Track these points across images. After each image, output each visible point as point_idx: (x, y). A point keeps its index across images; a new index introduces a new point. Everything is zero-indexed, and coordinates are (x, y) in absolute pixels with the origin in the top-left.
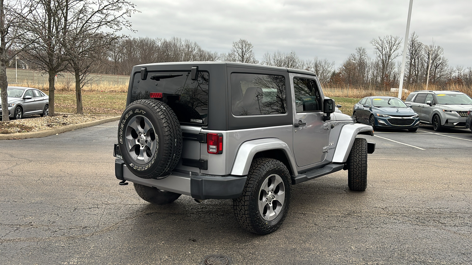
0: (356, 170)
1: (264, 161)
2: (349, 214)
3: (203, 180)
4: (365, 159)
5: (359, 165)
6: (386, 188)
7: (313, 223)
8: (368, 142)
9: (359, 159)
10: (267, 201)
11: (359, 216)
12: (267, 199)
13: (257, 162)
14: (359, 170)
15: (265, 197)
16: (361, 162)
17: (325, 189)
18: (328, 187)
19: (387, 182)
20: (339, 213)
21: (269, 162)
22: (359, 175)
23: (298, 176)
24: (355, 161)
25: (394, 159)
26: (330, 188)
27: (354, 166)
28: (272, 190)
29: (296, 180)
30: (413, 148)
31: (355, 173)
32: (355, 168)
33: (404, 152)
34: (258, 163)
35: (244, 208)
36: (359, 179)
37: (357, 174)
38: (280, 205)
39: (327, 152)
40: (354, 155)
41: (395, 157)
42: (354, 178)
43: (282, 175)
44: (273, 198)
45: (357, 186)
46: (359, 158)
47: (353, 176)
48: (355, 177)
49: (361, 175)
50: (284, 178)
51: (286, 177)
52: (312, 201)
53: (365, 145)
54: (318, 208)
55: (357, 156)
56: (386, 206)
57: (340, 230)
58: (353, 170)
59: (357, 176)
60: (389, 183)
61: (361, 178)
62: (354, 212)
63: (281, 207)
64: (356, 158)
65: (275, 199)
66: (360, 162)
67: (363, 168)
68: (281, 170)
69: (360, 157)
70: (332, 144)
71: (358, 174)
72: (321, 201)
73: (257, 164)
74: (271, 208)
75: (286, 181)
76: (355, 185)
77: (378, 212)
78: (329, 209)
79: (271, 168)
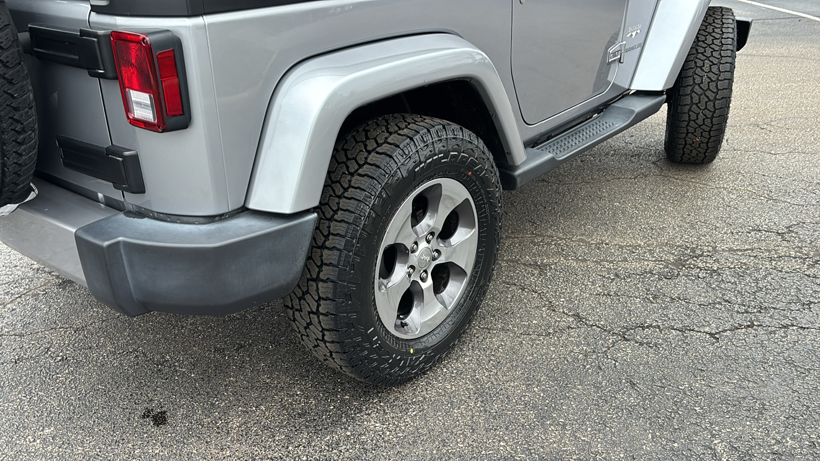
0: (697, 110)
1: (396, 132)
2: (679, 263)
3: (118, 243)
4: (727, 75)
5: (709, 93)
6: (767, 151)
7: (570, 310)
8: (738, 18)
9: (711, 75)
10: (410, 275)
11: (715, 271)
12: (412, 267)
13: (367, 138)
14: (706, 108)
15: (405, 262)
16: (714, 84)
17: (600, 161)
18: (608, 154)
19: (766, 129)
20: (648, 260)
21: (412, 139)
22: (704, 124)
23: (524, 163)
24: (698, 80)
25: (765, 53)
26: (612, 155)
27: (692, 98)
28: (432, 234)
29: (519, 175)
30: (800, 19)
31: (693, 117)
32: (696, 104)
33: (782, 30)
34: (371, 145)
35: (320, 322)
36: (702, 136)
37: (700, 121)
38: (462, 272)
39: (620, 61)
40: (696, 63)
41: (763, 45)
42: (688, 133)
43: (468, 176)
44: (434, 259)
45: (694, 153)
46: (711, 71)
47: (688, 125)
48: (691, 130)
49: (712, 122)
50: (476, 185)
51: (484, 181)
52: (564, 208)
53: (730, 30)
54: (583, 241)
55: (704, 66)
56: (785, 222)
57: (661, 345)
58: (690, 110)
59: (700, 126)
60: (772, 129)
61: (710, 131)
62: (693, 250)
63: (466, 281)
64: (701, 73)
65: (442, 260)
66: (713, 86)
67: (719, 102)
68: (464, 160)
69: (715, 69)
70: (634, 34)
71: (704, 119)
72: (591, 209)
73: (366, 146)
74: (429, 294)
75: (481, 195)
76: (687, 151)
77: (769, 251)
78: (617, 240)
79: (421, 163)
